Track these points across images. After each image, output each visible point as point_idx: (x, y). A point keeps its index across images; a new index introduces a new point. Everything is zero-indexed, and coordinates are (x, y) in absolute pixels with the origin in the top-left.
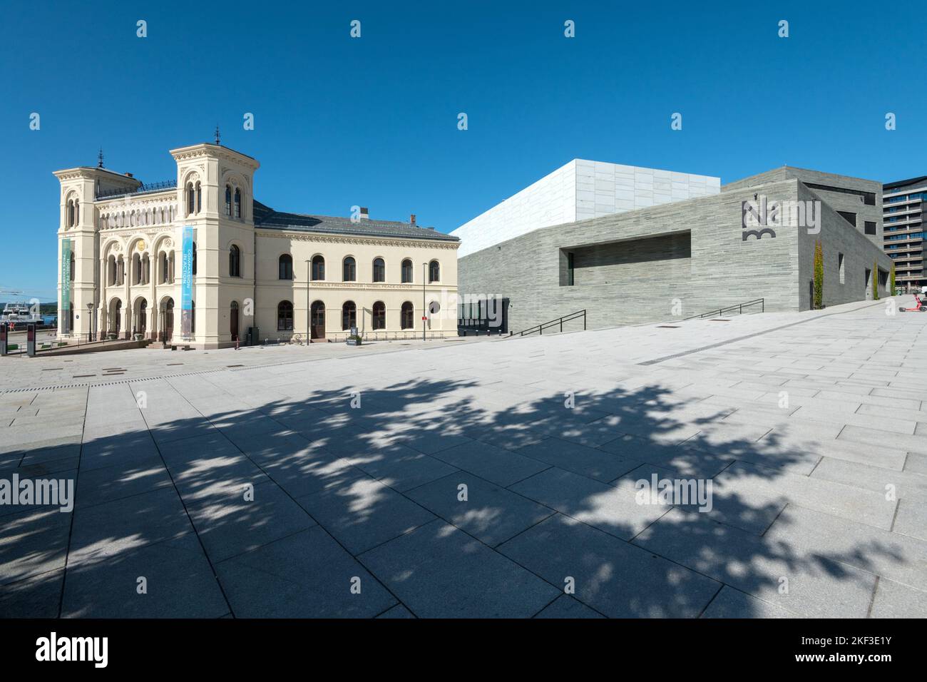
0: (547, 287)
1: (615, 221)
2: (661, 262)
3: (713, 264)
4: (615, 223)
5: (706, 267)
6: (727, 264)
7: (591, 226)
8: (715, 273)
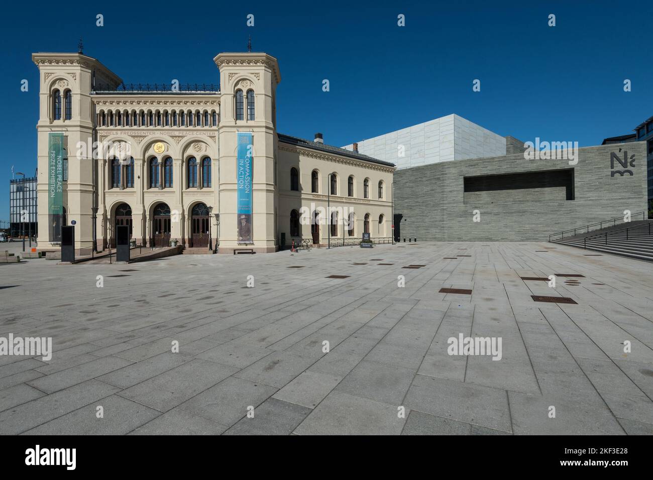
0: (452, 205)
1: (514, 159)
2: (537, 189)
3: (592, 191)
4: (513, 161)
5: (585, 193)
6: (600, 191)
7: (493, 162)
8: (593, 197)
